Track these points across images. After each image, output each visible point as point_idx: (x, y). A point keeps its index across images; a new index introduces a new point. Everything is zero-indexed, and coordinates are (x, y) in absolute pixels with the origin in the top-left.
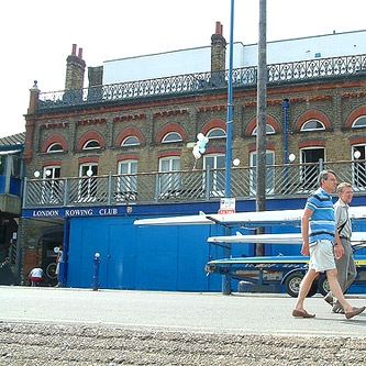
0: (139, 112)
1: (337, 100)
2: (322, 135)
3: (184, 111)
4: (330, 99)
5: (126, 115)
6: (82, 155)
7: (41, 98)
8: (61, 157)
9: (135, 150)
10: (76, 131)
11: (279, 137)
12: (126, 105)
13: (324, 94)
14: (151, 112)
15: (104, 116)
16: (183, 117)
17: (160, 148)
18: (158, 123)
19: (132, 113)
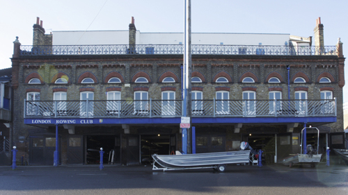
0: (94, 64)
1: (209, 68)
2: (201, 85)
3: (123, 66)
4: (206, 66)
5: (85, 64)
6: (55, 86)
7: (22, 48)
8: (40, 87)
9: (92, 86)
10: (50, 71)
11: (178, 84)
12: (85, 59)
13: (202, 64)
14: (101, 64)
15: (69, 64)
16: (121, 69)
17: (107, 86)
18: (106, 71)
19: (89, 64)
